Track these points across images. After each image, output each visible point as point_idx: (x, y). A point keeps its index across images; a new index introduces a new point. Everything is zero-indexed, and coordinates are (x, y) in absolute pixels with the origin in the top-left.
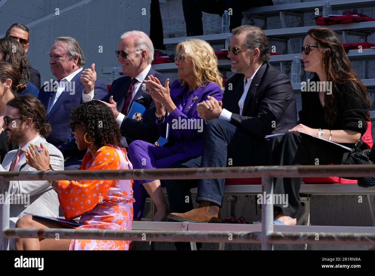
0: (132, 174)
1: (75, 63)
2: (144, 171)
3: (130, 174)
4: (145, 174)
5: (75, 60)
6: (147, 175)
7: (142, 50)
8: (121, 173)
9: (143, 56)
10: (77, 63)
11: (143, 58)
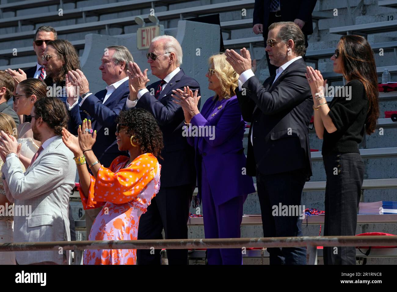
0: (192, 244)
1: (121, 68)
2: (202, 241)
3: (191, 243)
4: (203, 243)
5: (122, 66)
6: (205, 244)
7: (170, 53)
8: (182, 242)
9: (171, 58)
10: (123, 68)
11: (172, 61)
